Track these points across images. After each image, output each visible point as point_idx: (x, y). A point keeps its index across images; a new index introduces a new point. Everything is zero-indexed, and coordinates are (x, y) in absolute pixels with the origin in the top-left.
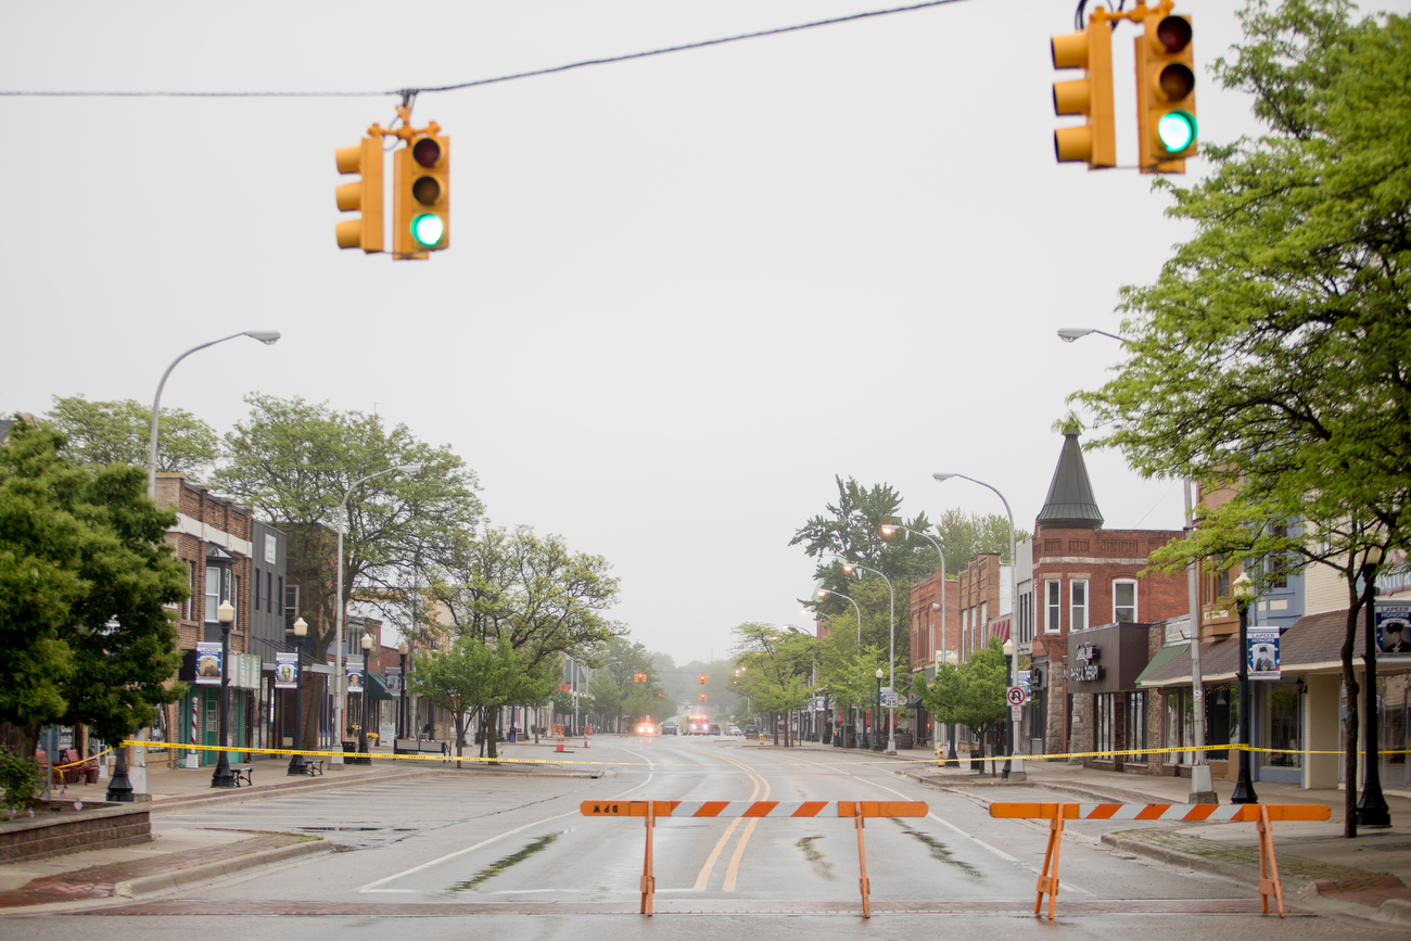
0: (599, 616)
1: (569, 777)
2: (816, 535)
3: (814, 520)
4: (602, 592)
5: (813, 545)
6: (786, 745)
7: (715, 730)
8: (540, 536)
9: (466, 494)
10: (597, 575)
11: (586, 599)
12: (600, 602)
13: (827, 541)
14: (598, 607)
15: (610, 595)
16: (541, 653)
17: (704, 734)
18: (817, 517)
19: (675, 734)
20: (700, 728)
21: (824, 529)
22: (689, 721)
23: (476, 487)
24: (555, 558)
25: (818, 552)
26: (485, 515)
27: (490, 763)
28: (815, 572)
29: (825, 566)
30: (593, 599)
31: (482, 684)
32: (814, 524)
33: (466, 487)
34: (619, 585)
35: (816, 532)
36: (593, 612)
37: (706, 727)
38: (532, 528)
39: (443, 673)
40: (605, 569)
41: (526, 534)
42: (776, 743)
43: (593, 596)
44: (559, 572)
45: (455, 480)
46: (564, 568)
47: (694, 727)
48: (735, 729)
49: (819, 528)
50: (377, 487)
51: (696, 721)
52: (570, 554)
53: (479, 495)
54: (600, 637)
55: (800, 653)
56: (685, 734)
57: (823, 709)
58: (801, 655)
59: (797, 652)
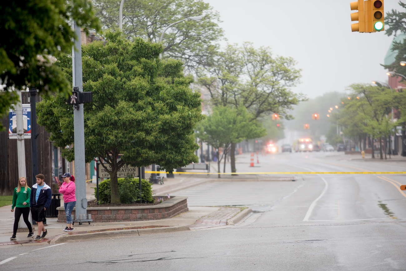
0: (291, 91)
1: (280, 181)
2: (392, 22)
3: (391, 12)
4: (292, 77)
5: (390, 29)
6: (382, 158)
7: (317, 148)
8: (257, 48)
9: (214, 25)
10: (289, 68)
11: (282, 82)
12: (291, 83)
13: (399, 26)
14: (290, 86)
15: (296, 79)
16: (259, 113)
17: (310, 151)
18: (393, 11)
19: (291, 151)
20: (306, 147)
21: (397, 18)
22: (299, 143)
23: (218, 20)
24: (266, 59)
25: (394, 33)
26: (225, 36)
27: (233, 175)
28: (392, 47)
29: (398, 42)
30: (287, 82)
31: (232, 131)
32: (392, 16)
33: (212, 21)
34: (301, 73)
35: (392, 20)
36: (288, 89)
37: (311, 147)
38: (252, 43)
39: (210, 126)
40: (294, 65)
41: (249, 47)
42: (373, 157)
43: (287, 80)
44: (267, 67)
45: (207, 17)
46: (270, 65)
47: (303, 147)
49: (394, 17)
50: (164, 23)
51: (304, 143)
52: (274, 57)
53: (220, 25)
54: (293, 102)
55: (389, 101)
56: (297, 152)
57: (401, 134)
58: (390, 102)
59: (387, 100)
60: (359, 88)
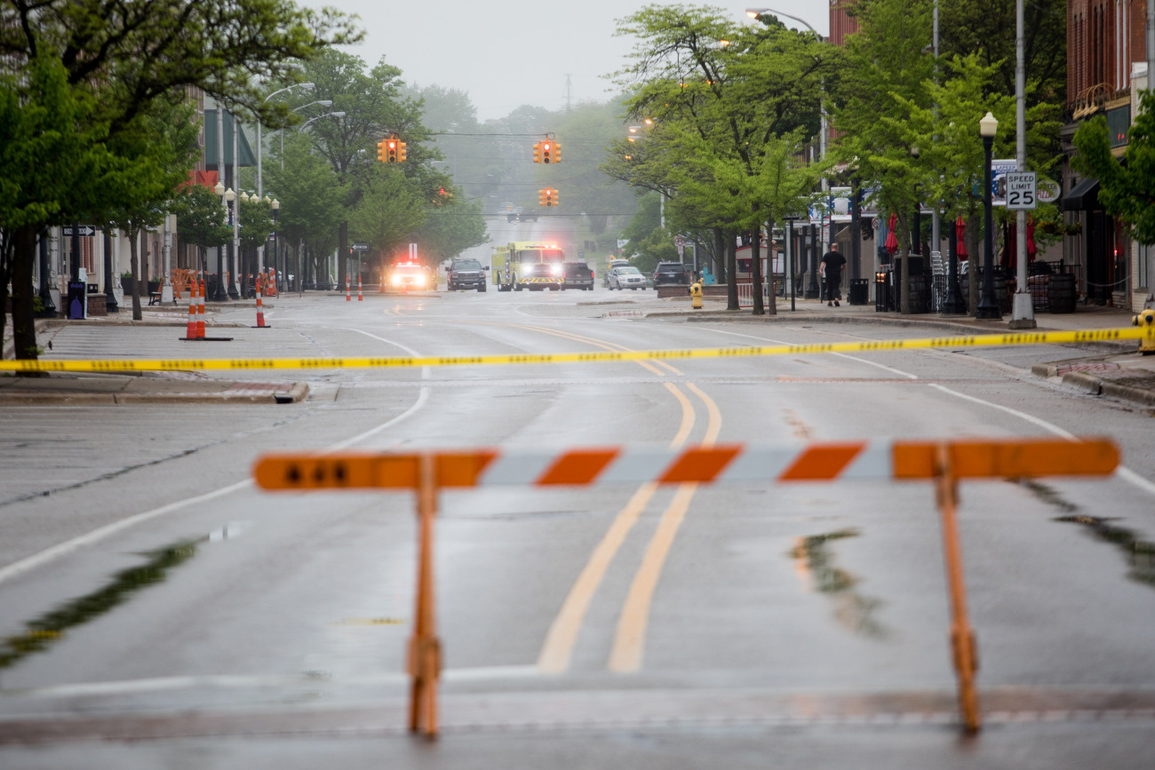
1: (220, 400)
6: (758, 309)
7: (580, 277)
16: (140, 92)
19: (482, 288)
20: (542, 272)
22: (516, 256)
27: (22, 374)
37: (557, 270)
42: (734, 305)
47: (527, 269)
48: (630, 274)
51: (533, 255)
54: (289, 49)
55: (788, 79)
56: (506, 288)
57: (849, 218)
58: (791, 84)
59: (781, 77)
60: (672, 26)
